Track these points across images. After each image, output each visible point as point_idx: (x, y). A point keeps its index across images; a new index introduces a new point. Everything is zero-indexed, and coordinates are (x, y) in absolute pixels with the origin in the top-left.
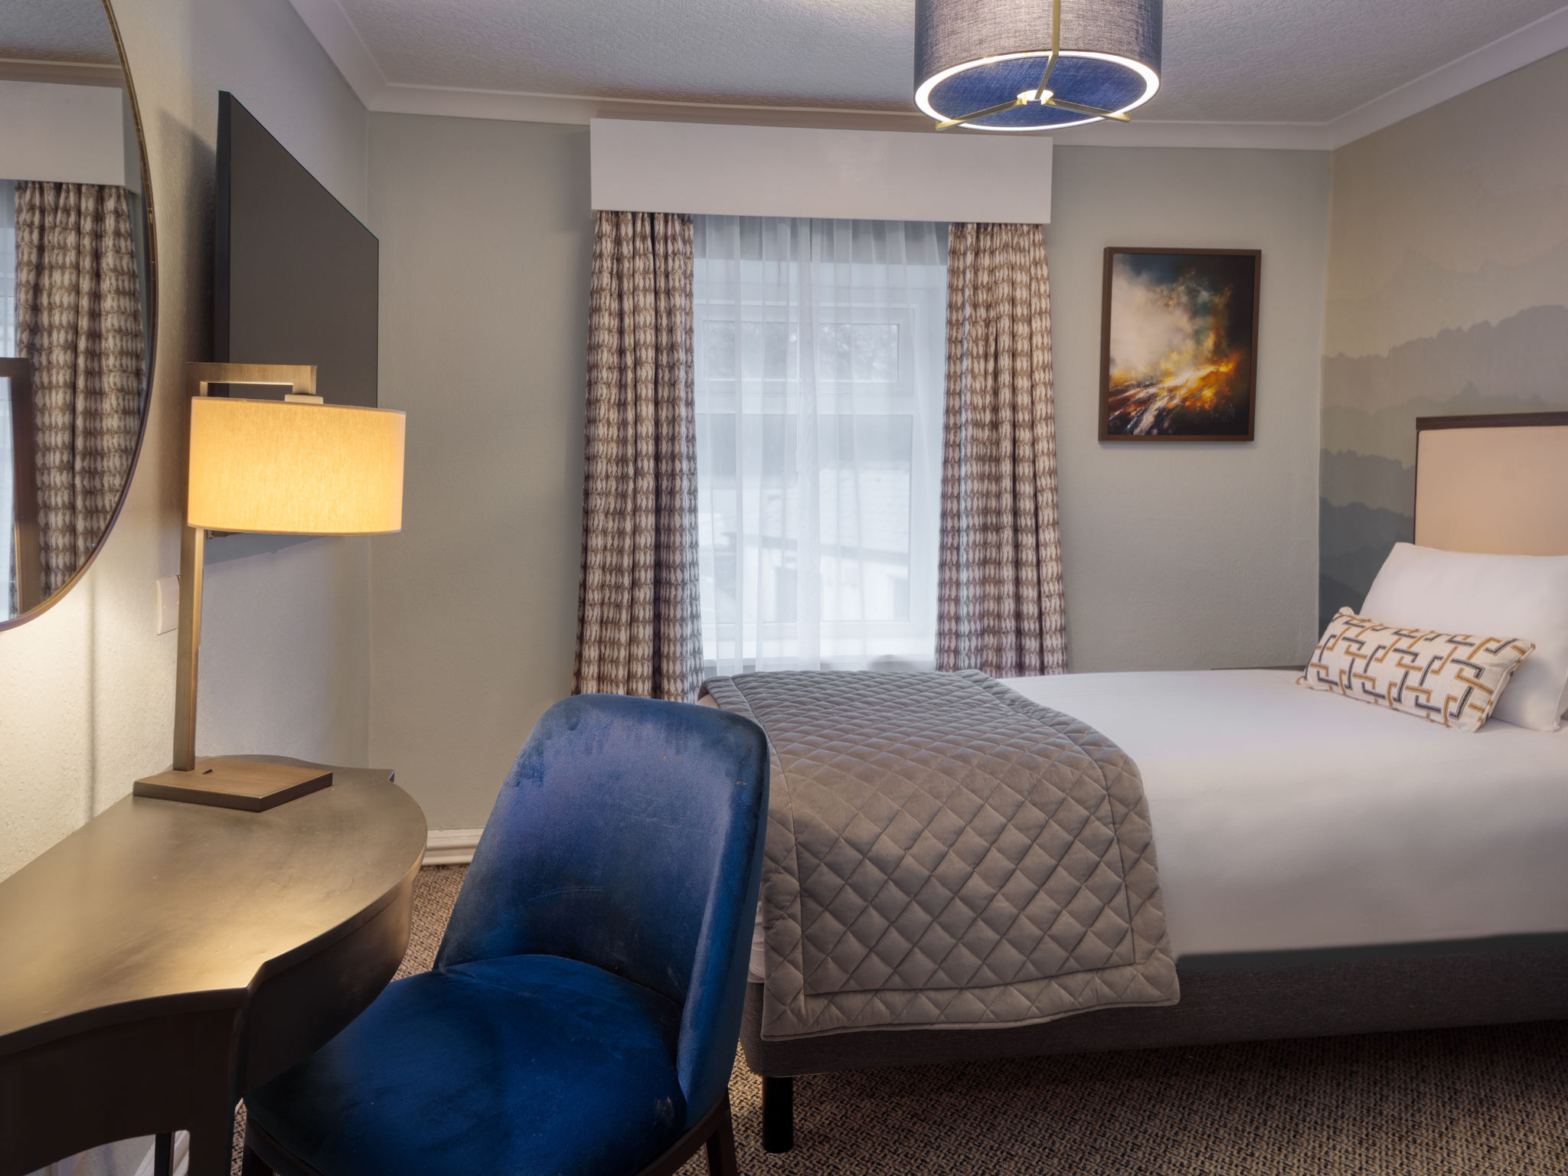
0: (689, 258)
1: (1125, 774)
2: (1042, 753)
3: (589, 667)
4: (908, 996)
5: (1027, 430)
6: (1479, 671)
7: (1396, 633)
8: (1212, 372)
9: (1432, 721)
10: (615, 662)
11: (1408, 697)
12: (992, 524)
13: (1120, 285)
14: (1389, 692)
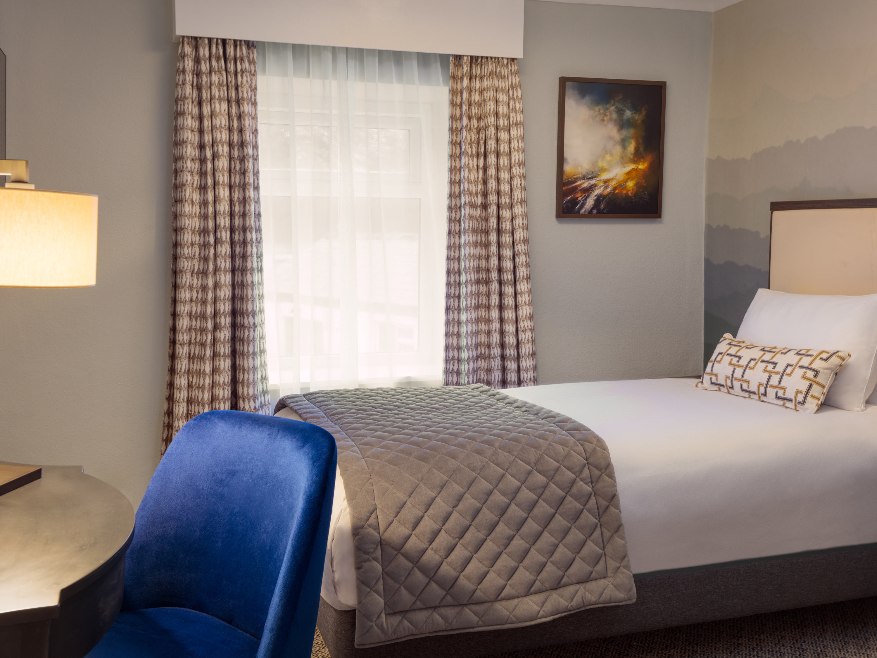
0: (254, 75)
1: (598, 448)
2: (541, 437)
3: (180, 393)
4: (457, 609)
5: (508, 210)
6: (817, 373)
7: (762, 350)
8: (633, 169)
9: (787, 407)
10: (201, 388)
11: (771, 393)
12: (482, 278)
13: (571, 104)
14: (758, 390)
